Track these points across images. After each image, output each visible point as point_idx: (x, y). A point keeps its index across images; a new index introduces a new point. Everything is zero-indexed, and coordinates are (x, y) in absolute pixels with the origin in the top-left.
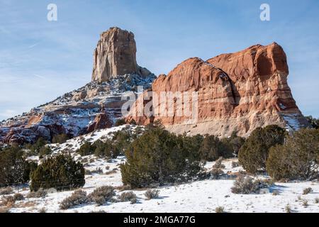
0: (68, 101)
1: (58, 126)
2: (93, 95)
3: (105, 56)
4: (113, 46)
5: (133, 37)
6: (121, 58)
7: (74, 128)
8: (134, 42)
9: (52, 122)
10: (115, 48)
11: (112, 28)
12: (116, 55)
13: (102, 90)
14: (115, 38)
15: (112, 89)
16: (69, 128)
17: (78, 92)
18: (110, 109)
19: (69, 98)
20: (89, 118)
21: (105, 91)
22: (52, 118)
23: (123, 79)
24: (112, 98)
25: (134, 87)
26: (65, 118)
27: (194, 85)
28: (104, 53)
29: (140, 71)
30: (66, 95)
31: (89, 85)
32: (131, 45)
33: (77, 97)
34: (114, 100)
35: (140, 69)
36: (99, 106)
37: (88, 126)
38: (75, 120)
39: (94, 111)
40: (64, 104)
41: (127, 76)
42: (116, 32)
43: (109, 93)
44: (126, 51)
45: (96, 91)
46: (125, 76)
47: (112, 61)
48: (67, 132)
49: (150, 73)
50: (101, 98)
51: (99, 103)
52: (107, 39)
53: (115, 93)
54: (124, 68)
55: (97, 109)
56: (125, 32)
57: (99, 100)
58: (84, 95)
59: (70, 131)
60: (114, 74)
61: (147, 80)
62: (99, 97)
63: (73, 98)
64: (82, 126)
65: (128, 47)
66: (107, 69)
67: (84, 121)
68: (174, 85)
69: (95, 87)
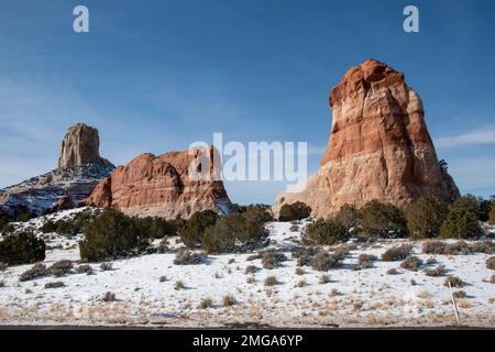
0: (34, 184)
1: (22, 206)
2: (58, 180)
3: (71, 147)
4: (79, 139)
6: (86, 150)
7: (39, 208)
8: (98, 137)
9: (17, 203)
10: (80, 141)
11: (79, 124)
12: (81, 147)
13: (67, 176)
14: (81, 132)
15: (76, 176)
16: (33, 208)
17: (44, 177)
18: (72, 193)
19: (35, 182)
20: (53, 200)
21: (69, 177)
22: (17, 199)
23: (86, 168)
24: (75, 183)
25: (95, 175)
26: (30, 199)
27: (147, 175)
28: (70, 144)
29: (102, 161)
30: (33, 179)
31: (54, 171)
32: (95, 139)
33: (43, 181)
34: (77, 185)
36: (63, 190)
37: (52, 207)
38: (40, 202)
39: (58, 194)
40: (30, 187)
41: (90, 165)
42: (82, 128)
43: (72, 179)
44: (90, 144)
45: (60, 177)
46: (88, 165)
47: (77, 152)
48: (31, 212)
49: (111, 164)
51: (63, 187)
52: (74, 133)
53: (78, 179)
54: (87, 158)
55: (61, 192)
56: (90, 128)
57: (63, 184)
58: (49, 179)
59: (34, 211)
60: (79, 162)
61: (107, 169)
62: (63, 182)
63: (39, 182)
64: (46, 207)
65: (92, 141)
66: (72, 159)
67: (48, 203)
68: (130, 175)
69: (60, 173)
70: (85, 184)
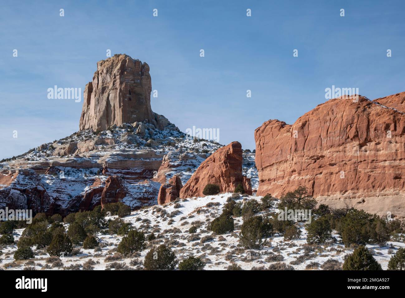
0: (48, 155)
1: (39, 191)
2: (88, 150)
3: (106, 95)
4: (118, 81)
5: (148, 70)
6: (130, 99)
7: (63, 196)
8: (149, 77)
9: (30, 185)
10: (121, 83)
11: (117, 56)
12: (122, 95)
13: (102, 142)
14: (123, 69)
15: (117, 142)
16: (55, 195)
17: (62, 143)
18: (115, 171)
19: (48, 152)
20: (85, 182)
21: (107, 144)
22: (31, 179)
23: (132, 129)
24: (118, 155)
25: (149, 141)
26: (48, 180)
28: (104, 89)
29: (156, 119)
31: (79, 135)
32: (144, 81)
33: (62, 151)
34: (121, 158)
35: (156, 116)
36: (98, 166)
37: (84, 193)
38: (64, 184)
39: (91, 173)
40: (42, 160)
41: (137, 126)
42: (124, 62)
43: (113, 148)
44: (137, 90)
45: (92, 143)
46: (134, 124)
47: (115, 102)
48: (52, 201)
49: (169, 124)
50: (102, 153)
51: (99, 161)
52: (109, 71)
53: (122, 148)
54: (132, 113)
55: (96, 170)
56: (137, 62)
57: (98, 157)
58: (73, 148)
59: (56, 199)
60: (118, 119)
61: (165, 132)
62: (99, 153)
63: (56, 152)
64: (74, 194)
65: (141, 84)
66: (107, 115)
67: (77, 186)
68: (313, 136)
69: (89, 138)
70: (135, 156)
